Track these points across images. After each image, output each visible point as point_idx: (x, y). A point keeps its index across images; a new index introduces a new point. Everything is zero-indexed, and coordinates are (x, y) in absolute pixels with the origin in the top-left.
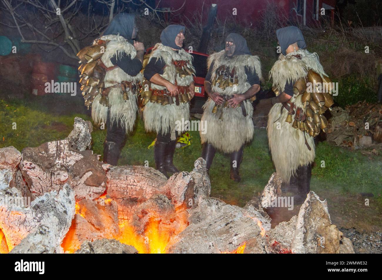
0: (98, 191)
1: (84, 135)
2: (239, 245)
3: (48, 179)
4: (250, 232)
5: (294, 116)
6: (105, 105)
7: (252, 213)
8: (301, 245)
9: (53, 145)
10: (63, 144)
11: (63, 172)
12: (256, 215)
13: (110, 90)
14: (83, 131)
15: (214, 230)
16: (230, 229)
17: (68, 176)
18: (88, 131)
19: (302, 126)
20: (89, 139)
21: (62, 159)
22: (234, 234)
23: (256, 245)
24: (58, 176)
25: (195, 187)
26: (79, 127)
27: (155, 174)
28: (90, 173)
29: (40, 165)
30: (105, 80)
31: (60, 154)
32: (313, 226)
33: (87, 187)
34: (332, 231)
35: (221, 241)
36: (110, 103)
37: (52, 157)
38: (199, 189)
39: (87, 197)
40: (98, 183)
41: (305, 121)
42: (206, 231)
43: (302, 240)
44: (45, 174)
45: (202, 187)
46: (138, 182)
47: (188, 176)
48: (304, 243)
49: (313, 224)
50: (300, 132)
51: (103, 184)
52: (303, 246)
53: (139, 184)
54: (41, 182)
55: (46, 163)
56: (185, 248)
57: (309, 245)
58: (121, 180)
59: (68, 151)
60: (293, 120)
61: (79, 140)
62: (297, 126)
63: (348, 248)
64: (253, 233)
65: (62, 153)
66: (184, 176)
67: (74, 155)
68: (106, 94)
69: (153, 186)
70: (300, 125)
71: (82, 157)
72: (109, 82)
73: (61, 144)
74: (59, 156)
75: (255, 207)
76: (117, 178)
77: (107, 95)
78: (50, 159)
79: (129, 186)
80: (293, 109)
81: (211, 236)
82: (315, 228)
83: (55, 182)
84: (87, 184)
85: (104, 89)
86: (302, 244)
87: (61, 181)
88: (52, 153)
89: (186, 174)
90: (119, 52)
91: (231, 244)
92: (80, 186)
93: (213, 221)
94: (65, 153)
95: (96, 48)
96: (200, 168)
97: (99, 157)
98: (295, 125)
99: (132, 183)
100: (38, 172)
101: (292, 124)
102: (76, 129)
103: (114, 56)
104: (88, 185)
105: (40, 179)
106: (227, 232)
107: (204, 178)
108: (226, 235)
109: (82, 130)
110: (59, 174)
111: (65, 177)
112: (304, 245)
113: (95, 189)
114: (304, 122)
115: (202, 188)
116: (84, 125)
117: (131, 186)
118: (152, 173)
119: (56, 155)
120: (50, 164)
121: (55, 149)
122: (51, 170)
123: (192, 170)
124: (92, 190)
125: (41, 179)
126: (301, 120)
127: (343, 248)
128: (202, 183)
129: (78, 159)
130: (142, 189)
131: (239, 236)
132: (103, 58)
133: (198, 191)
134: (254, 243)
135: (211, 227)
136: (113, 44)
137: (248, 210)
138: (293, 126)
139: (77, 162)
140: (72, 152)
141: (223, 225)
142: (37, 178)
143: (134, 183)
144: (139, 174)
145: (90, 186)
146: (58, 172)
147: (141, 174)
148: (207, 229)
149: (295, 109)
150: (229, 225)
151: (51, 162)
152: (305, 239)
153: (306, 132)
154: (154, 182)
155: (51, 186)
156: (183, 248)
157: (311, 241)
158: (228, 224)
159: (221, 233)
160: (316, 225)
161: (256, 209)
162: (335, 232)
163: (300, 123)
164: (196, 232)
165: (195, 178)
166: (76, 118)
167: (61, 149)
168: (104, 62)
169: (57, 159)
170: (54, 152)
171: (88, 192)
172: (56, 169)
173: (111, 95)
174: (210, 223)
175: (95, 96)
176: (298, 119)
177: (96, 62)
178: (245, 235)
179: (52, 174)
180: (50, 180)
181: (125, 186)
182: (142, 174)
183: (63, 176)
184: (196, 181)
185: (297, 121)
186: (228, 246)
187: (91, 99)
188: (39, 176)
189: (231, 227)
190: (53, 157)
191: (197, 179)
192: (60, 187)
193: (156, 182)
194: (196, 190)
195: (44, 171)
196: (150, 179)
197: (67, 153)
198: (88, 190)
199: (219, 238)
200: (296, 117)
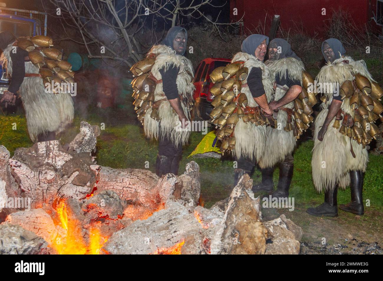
0: (84, 191)
1: (88, 139)
2: (178, 242)
3: (35, 177)
4: (190, 229)
5: (341, 121)
6: (156, 118)
7: (215, 214)
8: (218, 241)
9: (43, 145)
10: (52, 144)
11: (49, 171)
12: (219, 216)
13: (161, 103)
14: (89, 135)
15: (155, 226)
16: (170, 226)
17: (54, 175)
18: (94, 135)
19: (349, 132)
20: (95, 143)
21: (51, 159)
22: (173, 230)
23: (193, 243)
24: (45, 174)
25: (182, 190)
26: (85, 130)
27: (150, 177)
28: (77, 173)
29: (27, 164)
30: (155, 93)
31: (49, 154)
32: (233, 222)
33: (74, 186)
34: (255, 228)
35: (160, 237)
36: (160, 115)
37: (41, 156)
38: (187, 192)
39: (75, 197)
40: (83, 183)
41: (353, 127)
42: (148, 227)
43: (221, 236)
44: (33, 172)
45: (190, 190)
46: (133, 185)
47: (173, 178)
48: (221, 239)
49: (234, 220)
50: (347, 138)
51: (88, 184)
52: (221, 242)
53: (134, 187)
54: (29, 180)
55: (35, 162)
56: (121, 242)
57: (226, 241)
58: (117, 182)
59: (57, 152)
60: (341, 125)
61: (83, 143)
62: (344, 131)
63: (289, 249)
64: (192, 231)
65: (51, 153)
66: (168, 178)
67: (63, 155)
68: (157, 107)
69: (146, 188)
70: (348, 130)
71: (72, 157)
72: (159, 95)
73: (50, 144)
74: (48, 156)
75: (221, 208)
76: (114, 180)
77: (158, 109)
78: (39, 159)
79: (124, 189)
80: (340, 115)
81: (151, 232)
82: (235, 224)
83: (42, 181)
84: (74, 183)
85: (154, 102)
86: (220, 239)
87: (48, 180)
88: (42, 153)
89: (171, 176)
90: (168, 64)
91: (169, 241)
92: (68, 185)
93: (158, 218)
94: (54, 153)
95: (146, 61)
96: (192, 172)
97: (95, 158)
98: (342, 131)
99: (128, 185)
100: (25, 170)
101: (339, 129)
102: (82, 132)
103: (162, 67)
104: (74, 185)
105: (27, 177)
106: (167, 228)
107: (194, 182)
108: (165, 231)
109: (87, 134)
110: (46, 173)
111: (51, 176)
112: (221, 240)
113: (80, 189)
114: (351, 128)
115: (190, 192)
116: (90, 128)
117: (127, 189)
118: (148, 176)
119: (45, 155)
120: (39, 163)
121: (45, 149)
122: (40, 169)
123: (183, 173)
124: (78, 190)
125: (29, 177)
126: (348, 126)
127: (282, 249)
128: (190, 186)
129: (67, 159)
130: (136, 191)
131: (178, 233)
132: (152, 71)
133: (185, 194)
134: (191, 240)
135: (154, 224)
136: (162, 56)
137: (212, 211)
138: (340, 131)
139: (66, 162)
140: (61, 152)
141: (166, 221)
142: (24, 176)
143: (130, 185)
144: (134, 177)
145: (77, 185)
146: (46, 171)
147: (136, 177)
148: (149, 225)
149: (342, 115)
150: (171, 222)
151: (39, 162)
152: (224, 234)
153: (353, 139)
154: (148, 185)
155: (39, 184)
156: (119, 242)
157: (228, 237)
158: (171, 220)
159: (160, 230)
160: (236, 220)
161: (221, 210)
162: (259, 229)
163: (348, 129)
164: (138, 227)
165: (184, 181)
166: (82, 122)
167: (50, 149)
168: (154, 74)
169: (46, 159)
170: (43, 152)
171: (74, 192)
172: (44, 168)
173: (161, 108)
174: (154, 219)
175: (147, 110)
176: (345, 124)
177: (146, 75)
178: (185, 232)
179: (40, 173)
180: (38, 178)
181: (121, 188)
182: (138, 176)
183: (49, 175)
184: (185, 184)
185: (345, 126)
186: (166, 243)
187: (143, 114)
188: (27, 175)
189: (171, 224)
190: (43, 157)
191: (185, 182)
192: (48, 185)
193: (149, 185)
194: (183, 193)
195: (32, 170)
196: (145, 181)
197: (56, 153)
198: (75, 190)
199: (158, 234)
200: (343, 122)
